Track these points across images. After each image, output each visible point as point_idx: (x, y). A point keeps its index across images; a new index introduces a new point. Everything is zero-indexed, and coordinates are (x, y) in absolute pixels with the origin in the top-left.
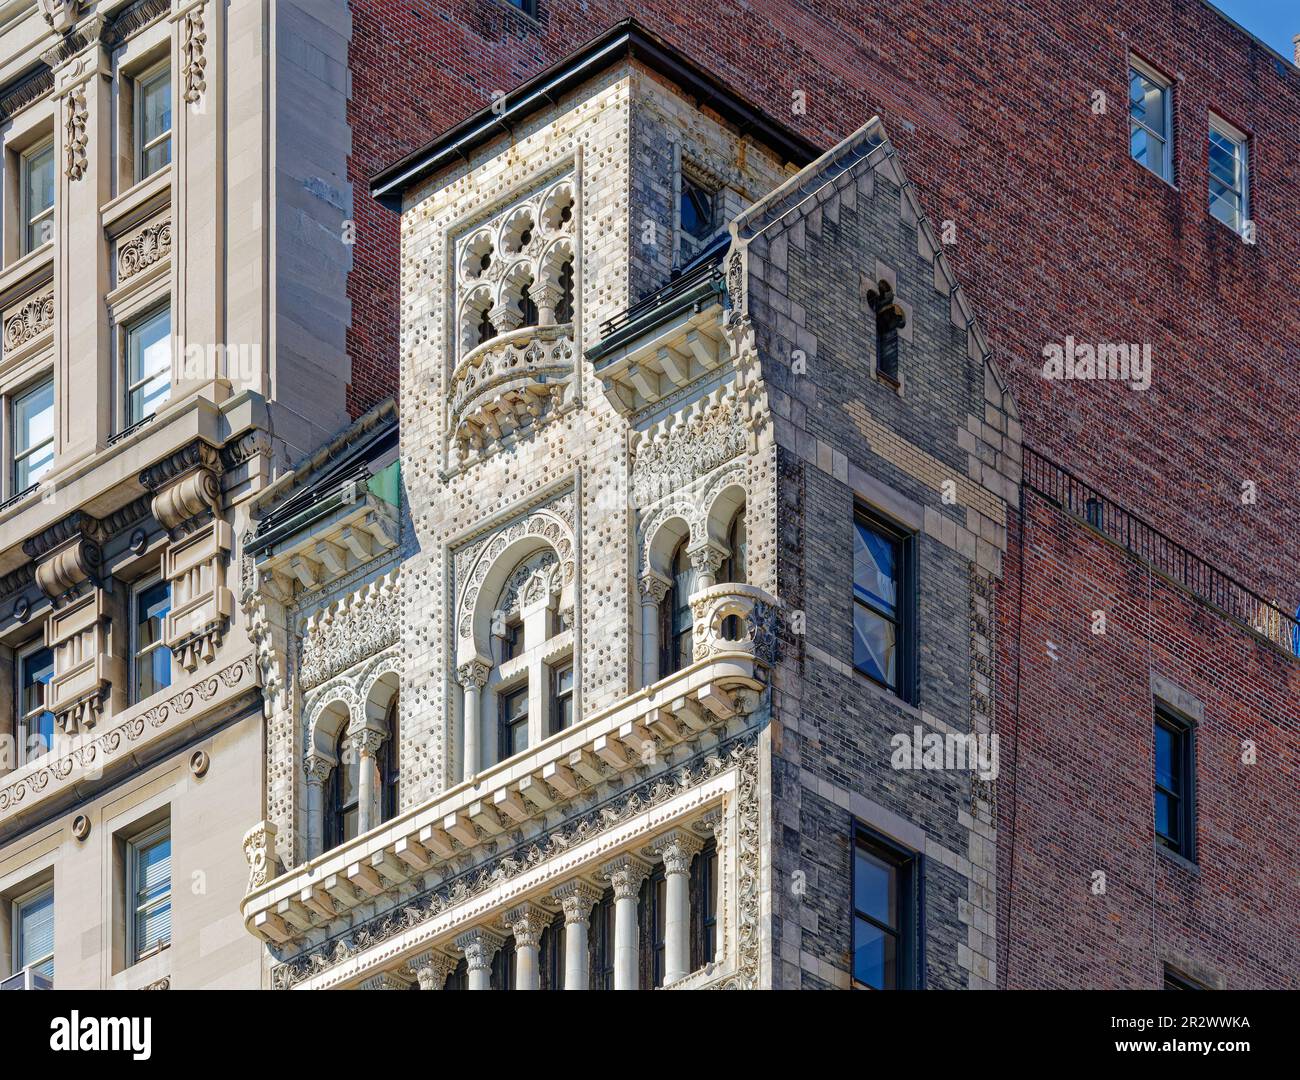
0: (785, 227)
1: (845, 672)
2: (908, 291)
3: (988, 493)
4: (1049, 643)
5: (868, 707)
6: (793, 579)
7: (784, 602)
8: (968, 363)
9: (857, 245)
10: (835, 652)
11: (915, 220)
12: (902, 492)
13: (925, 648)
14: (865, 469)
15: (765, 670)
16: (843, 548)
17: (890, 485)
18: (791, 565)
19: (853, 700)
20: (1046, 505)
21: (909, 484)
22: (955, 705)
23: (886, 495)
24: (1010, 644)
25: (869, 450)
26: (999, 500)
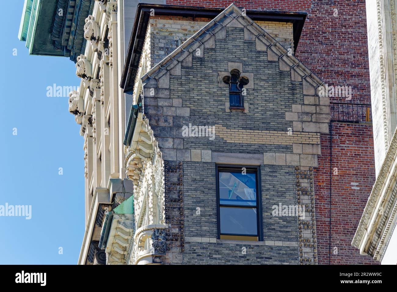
0: (167, 70)
1: (211, 241)
2: (250, 68)
3: (307, 134)
4: (352, 184)
5: (227, 252)
6: (176, 213)
7: (170, 225)
8: (292, 84)
9: (216, 61)
10: (205, 235)
11: (254, 37)
12: (248, 153)
13: (266, 214)
14: (223, 152)
15: (160, 257)
16: (209, 189)
17: (240, 152)
18: (174, 208)
19: (217, 251)
20: (348, 125)
21: (253, 148)
22: (288, 232)
23: (238, 158)
24: (325, 193)
25: (225, 143)
26: (316, 134)
